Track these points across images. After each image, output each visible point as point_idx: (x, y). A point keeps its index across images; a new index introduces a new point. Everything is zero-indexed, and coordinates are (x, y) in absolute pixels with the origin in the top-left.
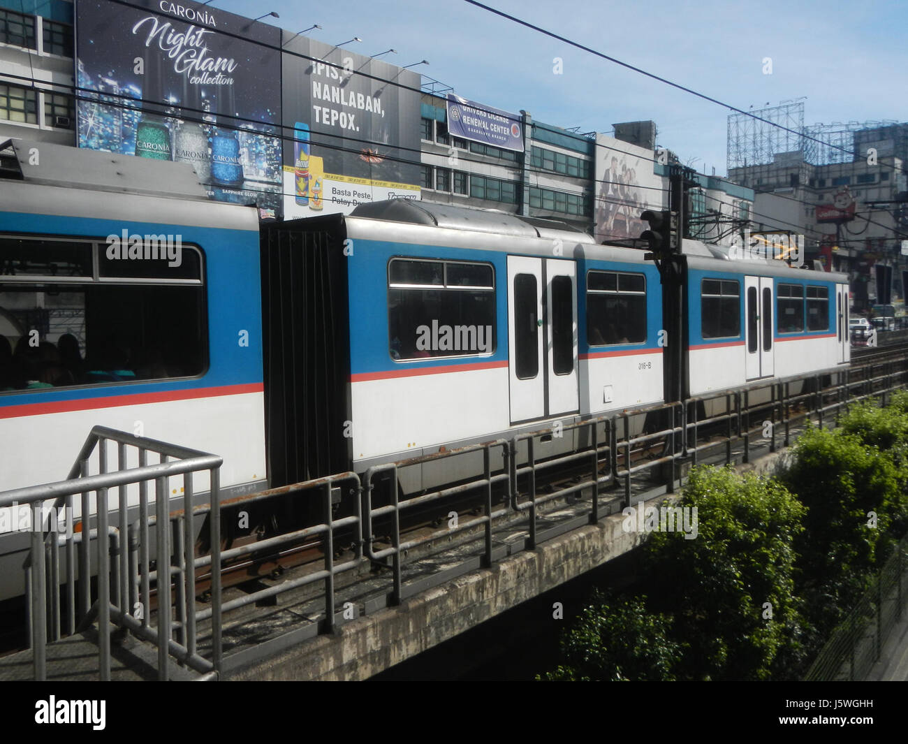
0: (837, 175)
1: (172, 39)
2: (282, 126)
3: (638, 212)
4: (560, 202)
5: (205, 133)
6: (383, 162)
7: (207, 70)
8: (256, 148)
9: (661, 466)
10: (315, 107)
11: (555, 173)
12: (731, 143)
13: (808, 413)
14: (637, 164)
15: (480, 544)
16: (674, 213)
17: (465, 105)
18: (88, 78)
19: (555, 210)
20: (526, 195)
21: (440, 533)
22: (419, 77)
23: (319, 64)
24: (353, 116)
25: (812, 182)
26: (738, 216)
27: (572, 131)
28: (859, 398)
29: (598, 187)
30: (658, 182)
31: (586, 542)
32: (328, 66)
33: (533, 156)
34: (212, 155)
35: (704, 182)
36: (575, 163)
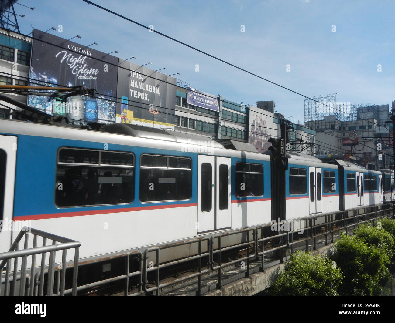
0: (350, 126)
1: (72, 60)
2: (116, 98)
3: (266, 138)
4: (234, 133)
5: (83, 99)
6: (159, 114)
7: (86, 74)
8: (105, 106)
9: (277, 250)
10: (131, 90)
11: (232, 121)
12: (306, 111)
13: (341, 228)
14: (266, 119)
15: (196, 286)
16: (282, 140)
17: (195, 92)
18: (35, 74)
19: (232, 136)
20: (220, 129)
21: (177, 280)
22: (175, 80)
23: (134, 72)
24: (147, 94)
25: (340, 128)
26: (309, 141)
27: (239, 104)
28: (363, 222)
29: (250, 127)
30: (276, 126)
31: (244, 285)
32: (137, 74)
33: (222, 113)
34: (85, 109)
35: (295, 127)
36: (240, 117)
